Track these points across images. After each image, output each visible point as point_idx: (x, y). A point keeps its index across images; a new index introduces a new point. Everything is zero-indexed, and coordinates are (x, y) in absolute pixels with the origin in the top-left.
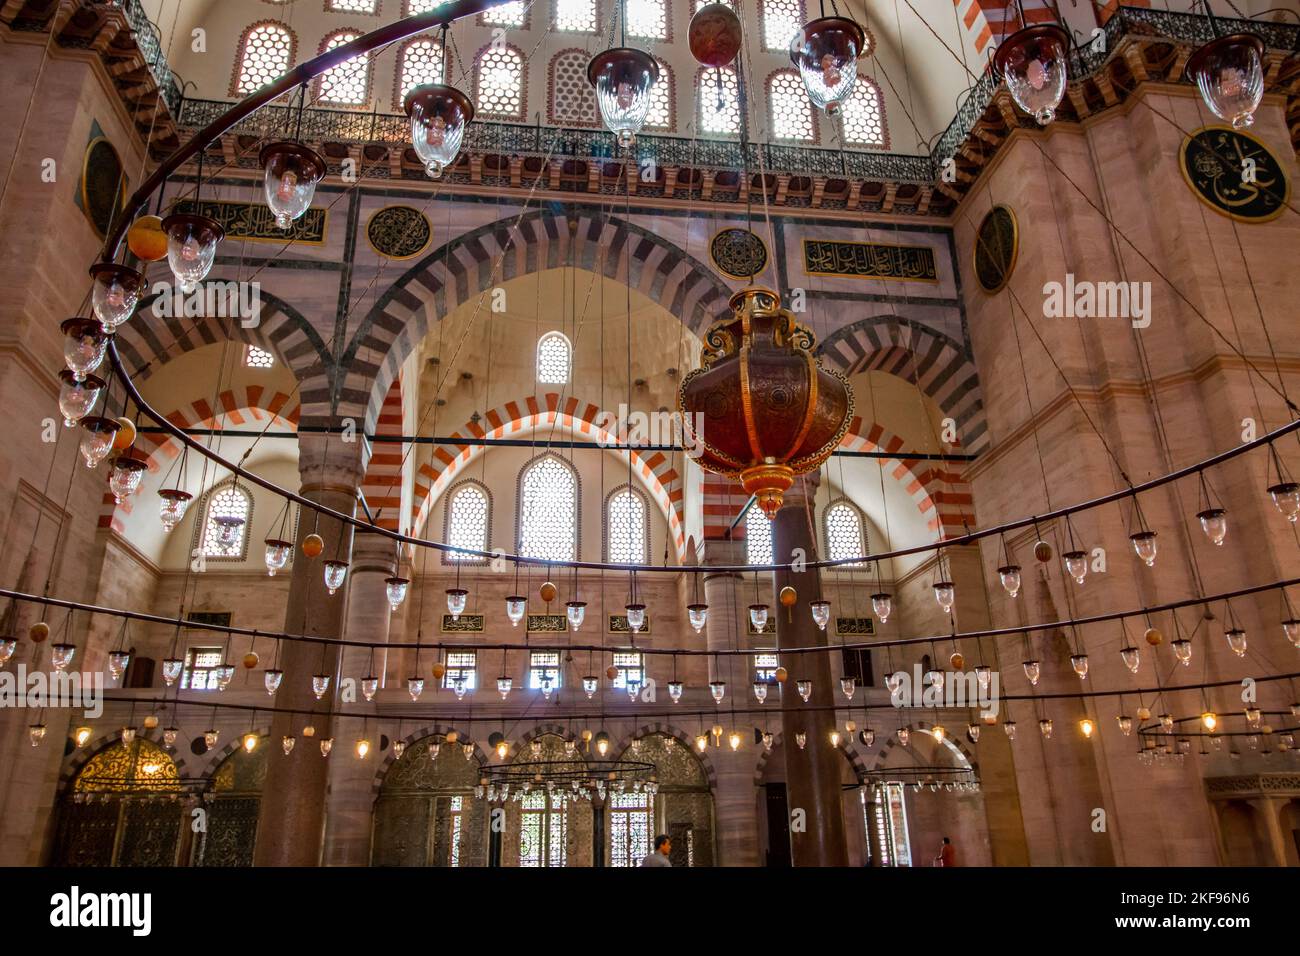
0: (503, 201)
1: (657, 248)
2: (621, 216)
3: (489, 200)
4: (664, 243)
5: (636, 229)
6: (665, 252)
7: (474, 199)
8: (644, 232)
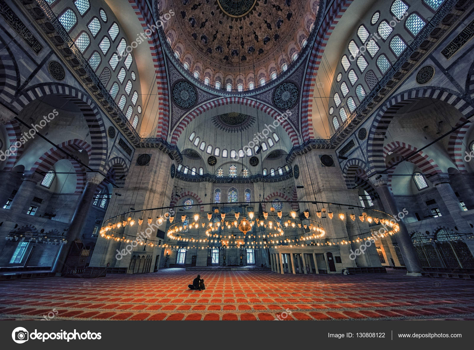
0: (373, 114)
1: (405, 94)
2: (394, 95)
3: (371, 116)
4: (405, 92)
5: (398, 95)
6: (407, 93)
7: (369, 118)
8: (400, 94)
